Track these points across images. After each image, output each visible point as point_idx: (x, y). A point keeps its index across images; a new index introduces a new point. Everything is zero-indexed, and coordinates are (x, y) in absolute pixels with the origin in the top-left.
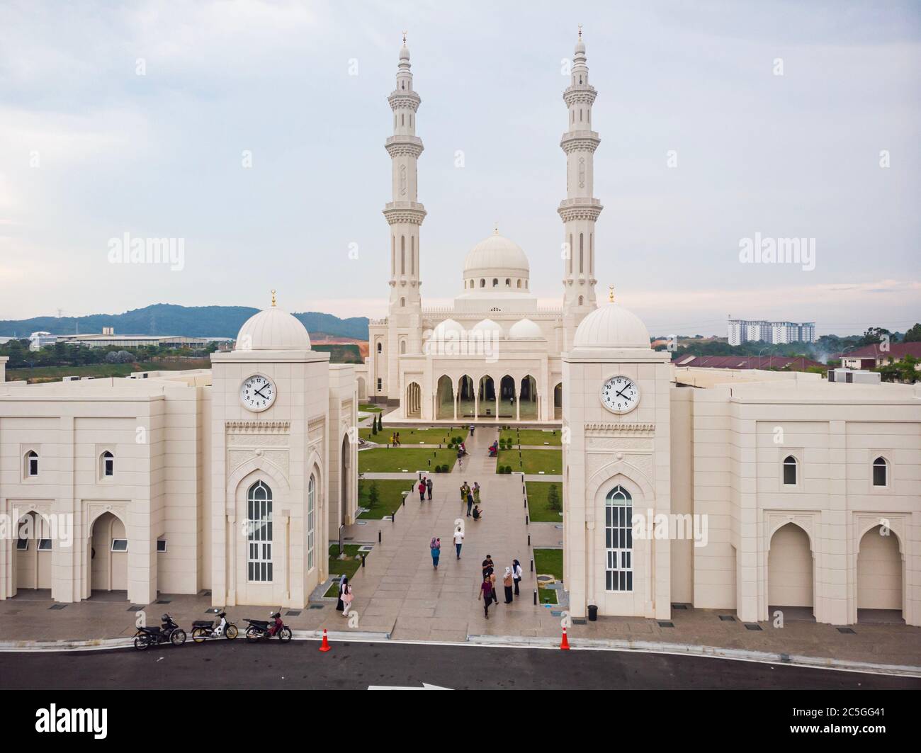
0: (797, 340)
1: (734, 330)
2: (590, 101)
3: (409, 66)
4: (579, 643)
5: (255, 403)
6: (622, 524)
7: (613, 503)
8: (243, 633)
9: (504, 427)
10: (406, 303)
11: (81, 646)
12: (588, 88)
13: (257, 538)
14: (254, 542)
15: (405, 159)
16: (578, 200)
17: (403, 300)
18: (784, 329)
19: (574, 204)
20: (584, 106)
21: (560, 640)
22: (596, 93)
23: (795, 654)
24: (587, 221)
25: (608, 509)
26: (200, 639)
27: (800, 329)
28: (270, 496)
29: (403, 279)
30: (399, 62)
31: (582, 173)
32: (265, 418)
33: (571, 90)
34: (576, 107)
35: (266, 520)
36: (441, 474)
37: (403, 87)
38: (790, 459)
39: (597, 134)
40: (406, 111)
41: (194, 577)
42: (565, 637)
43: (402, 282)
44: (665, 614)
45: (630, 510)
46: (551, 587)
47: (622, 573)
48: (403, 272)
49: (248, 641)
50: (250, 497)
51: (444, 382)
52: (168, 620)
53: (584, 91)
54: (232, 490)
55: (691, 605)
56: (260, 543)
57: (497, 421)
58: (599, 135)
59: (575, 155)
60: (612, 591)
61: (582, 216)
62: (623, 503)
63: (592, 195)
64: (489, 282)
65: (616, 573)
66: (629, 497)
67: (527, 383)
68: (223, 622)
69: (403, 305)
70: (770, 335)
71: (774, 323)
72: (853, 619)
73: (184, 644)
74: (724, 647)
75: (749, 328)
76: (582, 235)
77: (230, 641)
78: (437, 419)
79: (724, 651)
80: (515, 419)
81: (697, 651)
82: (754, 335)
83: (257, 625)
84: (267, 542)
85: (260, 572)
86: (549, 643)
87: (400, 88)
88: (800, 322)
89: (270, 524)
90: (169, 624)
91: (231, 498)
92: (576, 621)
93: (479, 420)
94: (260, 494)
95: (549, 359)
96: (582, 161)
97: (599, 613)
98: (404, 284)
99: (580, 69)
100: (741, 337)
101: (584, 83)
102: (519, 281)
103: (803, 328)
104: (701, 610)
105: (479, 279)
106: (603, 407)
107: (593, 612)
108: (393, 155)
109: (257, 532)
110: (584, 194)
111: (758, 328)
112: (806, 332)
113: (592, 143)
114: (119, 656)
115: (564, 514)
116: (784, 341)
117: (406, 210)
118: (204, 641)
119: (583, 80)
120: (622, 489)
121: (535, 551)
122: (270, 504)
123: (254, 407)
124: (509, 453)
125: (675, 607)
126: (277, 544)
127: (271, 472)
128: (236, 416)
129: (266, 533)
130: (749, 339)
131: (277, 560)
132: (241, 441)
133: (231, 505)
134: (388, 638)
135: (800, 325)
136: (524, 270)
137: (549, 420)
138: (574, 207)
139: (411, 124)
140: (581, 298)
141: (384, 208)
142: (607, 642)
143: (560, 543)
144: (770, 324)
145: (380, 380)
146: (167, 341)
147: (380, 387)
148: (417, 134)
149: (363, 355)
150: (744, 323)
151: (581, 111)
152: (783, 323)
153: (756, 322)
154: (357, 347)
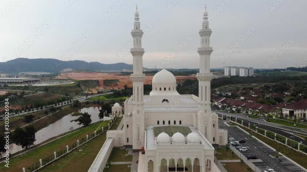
15: (138, 57)
16: (205, 73)
17: (138, 111)
18: (243, 70)
19: (203, 75)
22: (212, 32)
24: (208, 82)
27: (249, 69)
29: (138, 103)
30: (135, 17)
31: (206, 63)
33: (202, 31)
37: (137, 28)
39: (212, 48)
40: (138, 38)
48: (138, 100)
53: (207, 32)
59: (204, 56)
61: (206, 80)
64: (163, 89)
69: (138, 113)
70: (239, 73)
75: (232, 69)
82: (233, 73)
88: (248, 67)
95: (204, 150)
96: (206, 59)
98: (138, 105)
100: (229, 73)
101: (207, 28)
103: (250, 69)
105: (159, 88)
108: (133, 55)
111: (235, 69)
112: (251, 71)
113: (210, 52)
116: (244, 75)
117: (140, 78)
136: (175, 84)
138: (203, 77)
139: (140, 43)
140: (206, 111)
144: (239, 68)
145: (128, 139)
146: (26, 80)
147: (128, 141)
148: (142, 47)
149: (101, 84)
150: (230, 68)
151: (206, 39)
152: (243, 68)
153: (234, 67)
154: (98, 81)
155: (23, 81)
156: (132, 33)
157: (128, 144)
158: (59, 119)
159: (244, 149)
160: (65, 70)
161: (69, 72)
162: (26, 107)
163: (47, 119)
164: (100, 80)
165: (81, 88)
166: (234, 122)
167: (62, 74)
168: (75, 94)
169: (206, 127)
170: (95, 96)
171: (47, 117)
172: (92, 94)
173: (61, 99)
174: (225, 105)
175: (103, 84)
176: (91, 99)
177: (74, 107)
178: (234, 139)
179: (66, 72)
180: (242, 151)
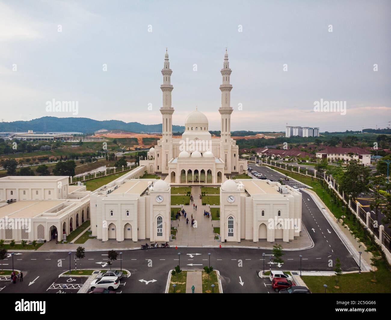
0: (312, 136)
1: (288, 130)
2: (230, 74)
3: (168, 60)
4: (223, 246)
5: (159, 201)
6: (231, 224)
7: (230, 220)
8: (160, 246)
9: (202, 187)
10: (168, 141)
11: (130, 249)
12: (229, 70)
13: (159, 228)
14: (158, 228)
15: (167, 93)
16: (225, 108)
17: (167, 140)
18: (307, 130)
19: (224, 109)
20: (227, 76)
21: (219, 246)
22: (231, 71)
23: (261, 247)
24: (228, 115)
25: (229, 221)
26: (152, 247)
27: (313, 130)
28: (162, 219)
29: (167, 133)
30: (165, 58)
31: (226, 99)
32: (161, 204)
33: (223, 70)
34: (225, 76)
35: (161, 224)
36: (187, 206)
38: (263, 211)
39: (231, 85)
40: (168, 76)
41: (145, 236)
42: (220, 245)
43: (166, 134)
44: (239, 241)
45: (233, 221)
46: (218, 236)
47: (231, 233)
48: (167, 131)
49: (161, 247)
50: (158, 219)
51: (183, 172)
52: (147, 244)
53: (227, 71)
54: (154, 218)
55: (245, 239)
56: (160, 229)
57: (200, 184)
58: (233, 86)
59: (225, 92)
60: (230, 237)
61: (226, 113)
62: (232, 220)
63: (230, 106)
64: (194, 128)
65: (230, 233)
66: (233, 219)
67: (209, 172)
68: (156, 244)
69: (167, 142)
70: (302, 133)
71: (303, 128)
72: (274, 241)
73: (150, 248)
74: (248, 246)
75: (294, 130)
76: (226, 119)
77: (158, 248)
78: (181, 183)
79: (249, 247)
80: (205, 183)
81: (244, 247)
82: (296, 133)
83: (163, 245)
84: (161, 228)
85: (160, 234)
86: (218, 246)
87: (166, 68)
88: (313, 127)
89: (162, 225)
90: (147, 245)
91: (154, 220)
92: (223, 243)
93: (194, 183)
94: (160, 219)
95: (216, 164)
96: (226, 95)
97: (227, 241)
98: (167, 135)
99: (226, 63)
100: (291, 134)
101: (227, 68)
102: (205, 128)
104: (246, 240)
105: (191, 127)
106: (228, 202)
107: (226, 241)
108: (163, 91)
109: (159, 226)
110: (227, 106)
111: (297, 129)
112: (316, 131)
113: (230, 88)
114: (139, 250)
115: (220, 218)
116: (307, 136)
117: (168, 110)
118: (153, 248)
119: (227, 67)
120: (231, 217)
121: (214, 228)
122: (162, 221)
123: (159, 202)
124: (205, 197)
125: (241, 239)
126: (163, 229)
127: (162, 214)
128: (155, 203)
129: (161, 226)
130: (294, 135)
131: (163, 232)
132: (156, 208)
133: (154, 221)
134: (187, 246)
135: (314, 129)
136: (206, 124)
137: (216, 183)
138: (224, 110)
139: (169, 80)
140: (226, 140)
141: (160, 109)
142: (228, 246)
143: (219, 226)
144: (302, 128)
145: (158, 166)
146: (57, 137)
147: (158, 169)
148: (171, 84)
149: (139, 142)
150: (292, 128)
151: (226, 77)
152: (307, 128)
153: (297, 127)
154: (136, 139)
155: (54, 138)
156: (162, 71)
157: (158, 171)
158: (95, 169)
159: (259, 174)
160: (99, 131)
161: (104, 133)
162: (60, 158)
163: (83, 167)
164: (139, 138)
165: (117, 145)
166: (265, 164)
167: (96, 135)
168: (111, 149)
169: (226, 154)
170: (133, 152)
171: (83, 166)
172: (130, 150)
173: (96, 154)
174: (266, 154)
175: (142, 142)
176: (129, 154)
177: (110, 160)
178: (256, 172)
179: (101, 133)
180: (257, 176)
